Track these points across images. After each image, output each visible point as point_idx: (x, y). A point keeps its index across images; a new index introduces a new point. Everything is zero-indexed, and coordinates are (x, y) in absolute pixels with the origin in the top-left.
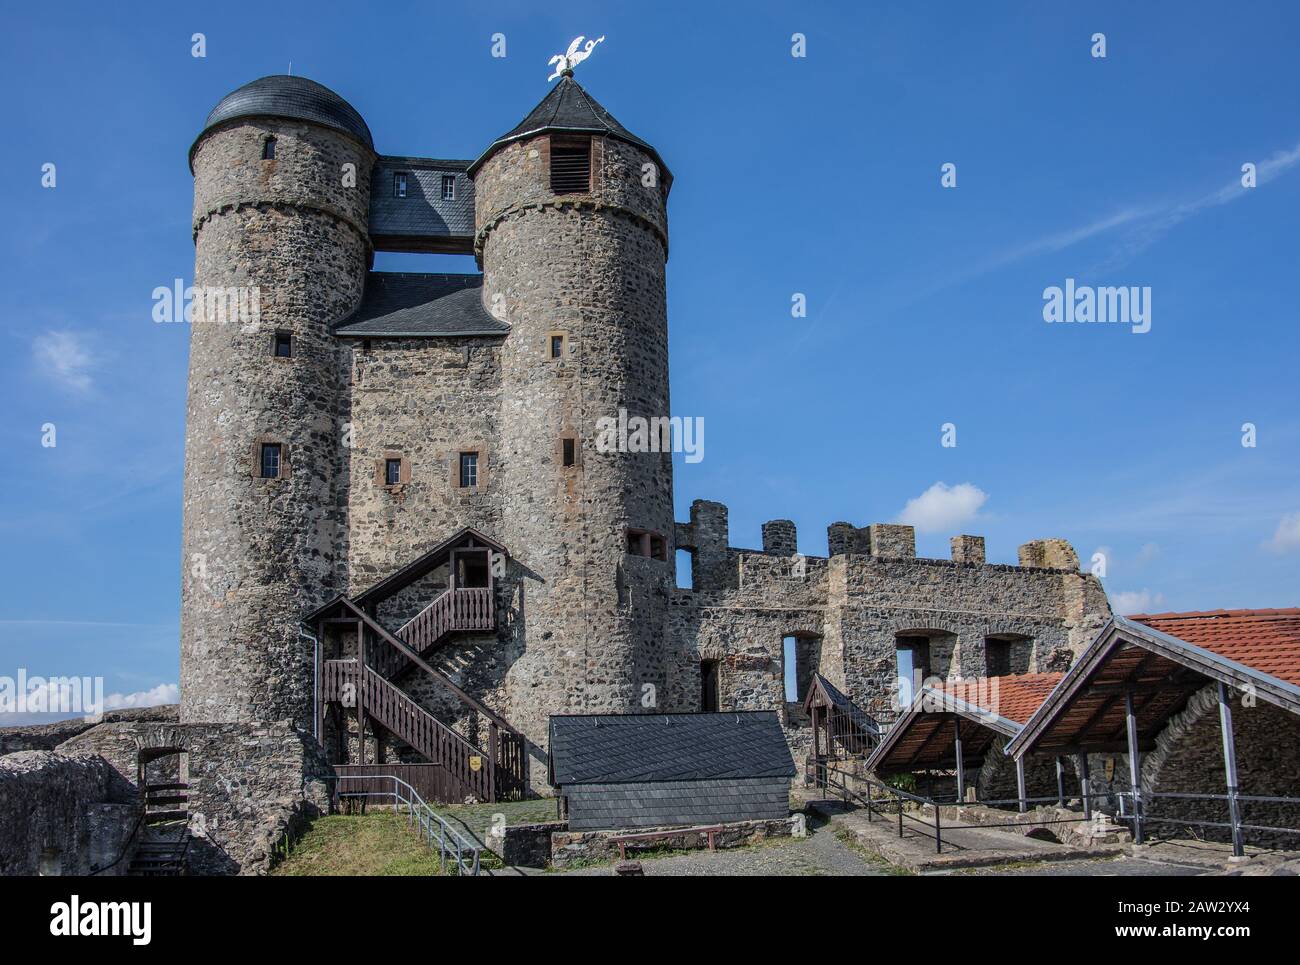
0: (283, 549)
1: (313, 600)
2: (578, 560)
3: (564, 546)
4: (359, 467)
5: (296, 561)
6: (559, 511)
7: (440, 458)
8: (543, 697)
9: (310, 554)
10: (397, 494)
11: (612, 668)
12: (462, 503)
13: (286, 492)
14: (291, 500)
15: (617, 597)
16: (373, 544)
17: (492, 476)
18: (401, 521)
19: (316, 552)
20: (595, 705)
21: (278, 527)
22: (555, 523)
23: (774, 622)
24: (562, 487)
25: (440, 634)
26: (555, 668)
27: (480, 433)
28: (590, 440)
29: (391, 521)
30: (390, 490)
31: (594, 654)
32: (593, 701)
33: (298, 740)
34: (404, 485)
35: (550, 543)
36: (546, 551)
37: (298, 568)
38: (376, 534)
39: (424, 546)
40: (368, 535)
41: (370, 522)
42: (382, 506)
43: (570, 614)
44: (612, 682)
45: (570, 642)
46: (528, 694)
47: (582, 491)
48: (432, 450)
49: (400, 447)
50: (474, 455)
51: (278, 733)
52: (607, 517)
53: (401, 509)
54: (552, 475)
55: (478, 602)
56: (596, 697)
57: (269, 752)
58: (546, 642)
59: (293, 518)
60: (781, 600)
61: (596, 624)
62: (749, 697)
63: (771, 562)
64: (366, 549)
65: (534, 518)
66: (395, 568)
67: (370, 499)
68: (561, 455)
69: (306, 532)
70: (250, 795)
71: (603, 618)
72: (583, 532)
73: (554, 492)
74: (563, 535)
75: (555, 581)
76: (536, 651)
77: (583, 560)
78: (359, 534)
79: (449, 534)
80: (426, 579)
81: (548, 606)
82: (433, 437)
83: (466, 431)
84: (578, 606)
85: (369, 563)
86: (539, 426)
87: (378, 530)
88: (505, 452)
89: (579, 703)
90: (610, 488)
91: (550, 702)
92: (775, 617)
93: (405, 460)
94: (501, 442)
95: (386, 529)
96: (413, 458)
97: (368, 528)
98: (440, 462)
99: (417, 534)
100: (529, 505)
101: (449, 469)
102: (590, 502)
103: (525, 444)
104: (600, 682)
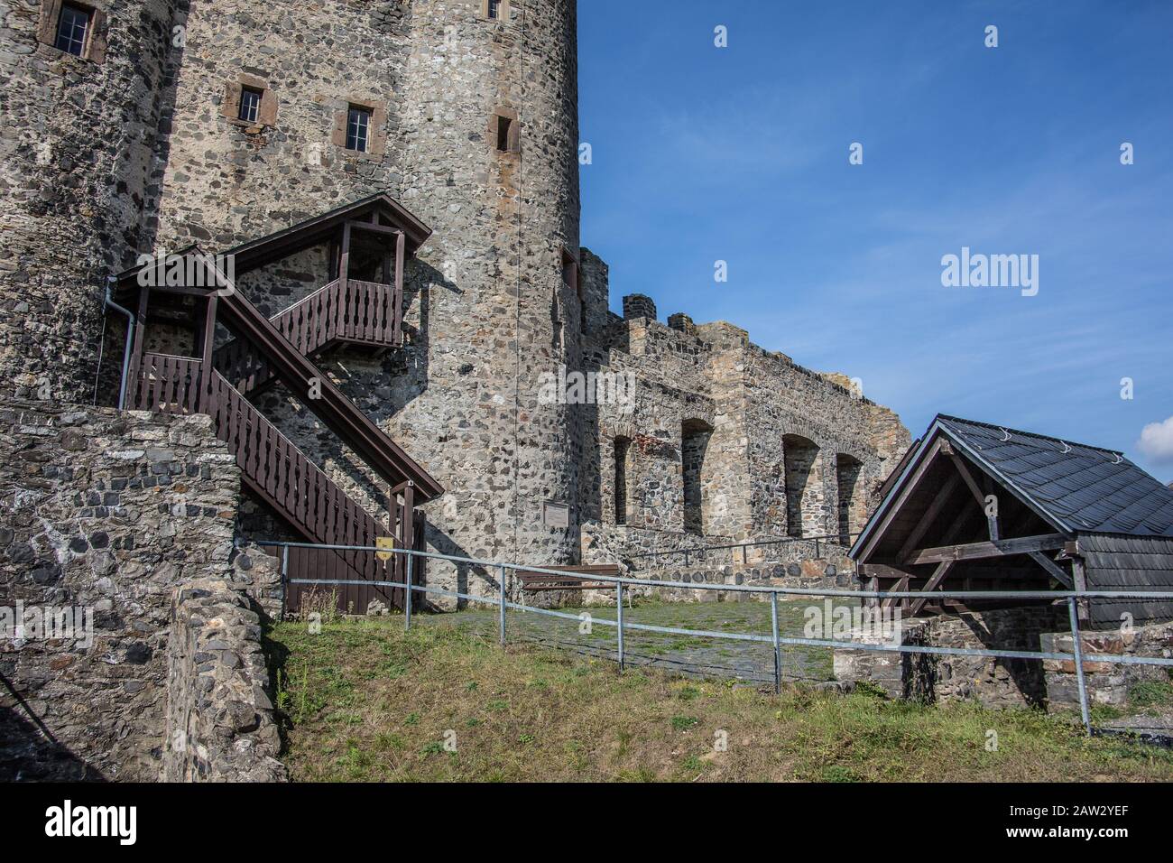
0: (74, 166)
1: (109, 259)
2: (511, 273)
3: (494, 250)
4: (201, 85)
5: (92, 191)
6: (490, 204)
7: (321, 103)
8: (456, 458)
9: (114, 187)
10: (253, 135)
11: (546, 427)
12: (346, 169)
13: (92, 82)
14: (98, 95)
15: (552, 333)
16: (209, 197)
17: (389, 143)
18: (256, 174)
19: (122, 187)
20: (525, 476)
21: (73, 130)
22: (483, 218)
23: (675, 404)
24: (495, 174)
25: (322, 341)
26: (476, 417)
27: (377, 85)
28: (530, 127)
29: (240, 171)
30: (244, 127)
31: (526, 405)
32: (521, 471)
33: (231, 457)
34: (265, 126)
35: (474, 242)
36: (469, 253)
37: (94, 203)
38: (215, 184)
39: (286, 217)
40: (203, 183)
41: (208, 166)
42: (230, 147)
43: (499, 344)
44: (546, 447)
45: (498, 382)
46: (433, 452)
47: (519, 185)
48: (310, 90)
49: (266, 74)
50: (366, 111)
51: (189, 439)
52: (544, 226)
53: (257, 158)
54: (481, 157)
55: (380, 303)
56: (527, 465)
57: (165, 478)
58: (464, 378)
59: (99, 124)
60: (676, 380)
61: (530, 364)
62: (656, 491)
63: (668, 334)
64: (196, 203)
65: (454, 207)
66: (239, 238)
67: (211, 133)
68: (494, 135)
69: (113, 151)
70: (112, 571)
71: (538, 357)
72: (518, 238)
73: (484, 179)
74: (493, 236)
75: (481, 295)
76: (449, 390)
77: (517, 275)
78: (188, 179)
79: (326, 208)
80: (285, 264)
81: (469, 328)
82: (314, 73)
83: (360, 79)
84: (509, 334)
85: (199, 224)
86: (468, 93)
87: (219, 179)
88: (411, 116)
89: (506, 471)
90: (547, 191)
91: (467, 465)
92: (676, 397)
93: (269, 92)
94: (405, 104)
95: (231, 179)
96: (283, 93)
97: (204, 173)
98: (319, 108)
99: (278, 197)
100: (447, 189)
101: (333, 120)
102: (527, 201)
103: (446, 110)
104: (534, 444)
